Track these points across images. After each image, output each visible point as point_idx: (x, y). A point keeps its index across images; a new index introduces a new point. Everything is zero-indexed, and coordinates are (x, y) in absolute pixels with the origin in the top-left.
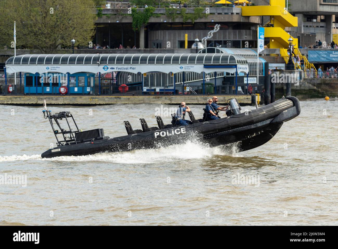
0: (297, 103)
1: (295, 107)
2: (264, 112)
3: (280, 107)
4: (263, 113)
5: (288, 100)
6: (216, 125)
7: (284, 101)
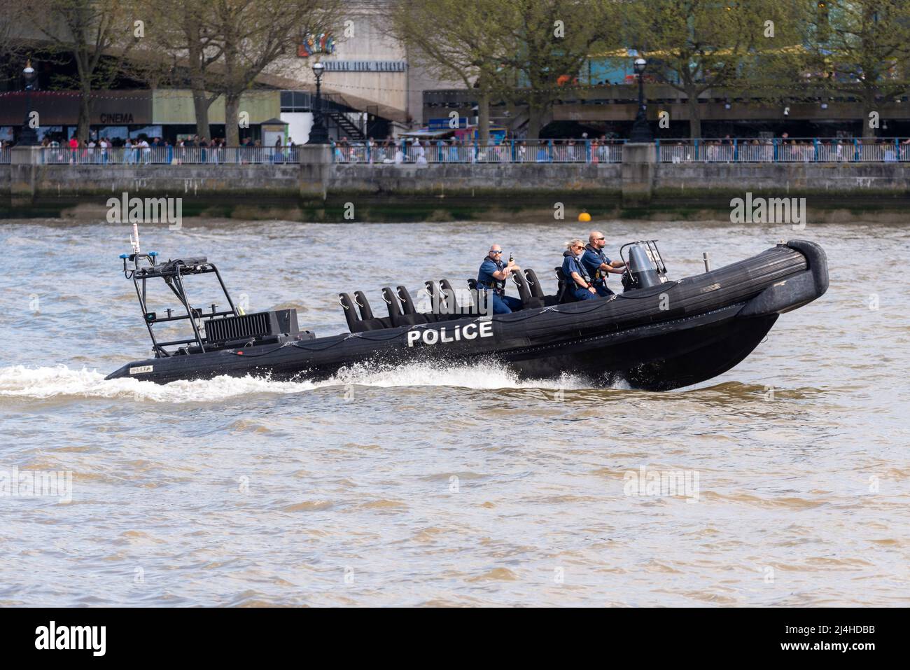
0: (818, 262)
1: (810, 273)
2: (717, 286)
3: (765, 271)
4: (711, 288)
5: (792, 251)
6: (578, 317)
7: (780, 256)
